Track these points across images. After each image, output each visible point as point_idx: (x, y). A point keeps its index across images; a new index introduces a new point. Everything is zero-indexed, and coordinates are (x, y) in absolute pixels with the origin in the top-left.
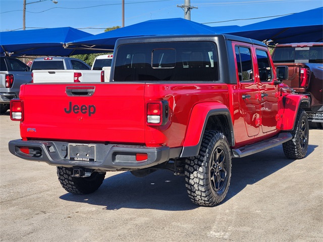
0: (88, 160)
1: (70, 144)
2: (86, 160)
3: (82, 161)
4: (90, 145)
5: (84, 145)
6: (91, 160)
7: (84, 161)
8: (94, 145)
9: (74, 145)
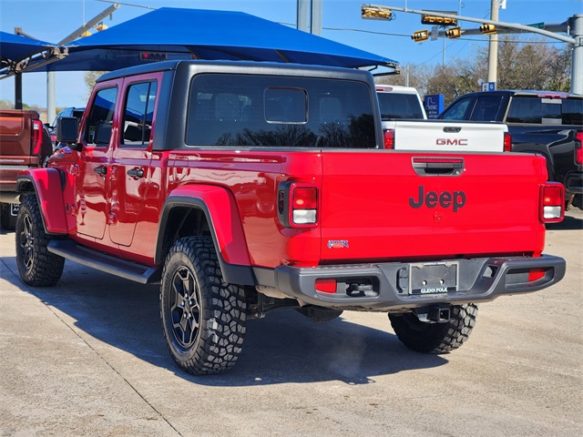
0: (446, 290)
1: (411, 265)
2: (442, 290)
3: (435, 293)
4: (449, 263)
5: (439, 263)
6: (451, 290)
7: (439, 293)
8: (456, 262)
9: (420, 265)
